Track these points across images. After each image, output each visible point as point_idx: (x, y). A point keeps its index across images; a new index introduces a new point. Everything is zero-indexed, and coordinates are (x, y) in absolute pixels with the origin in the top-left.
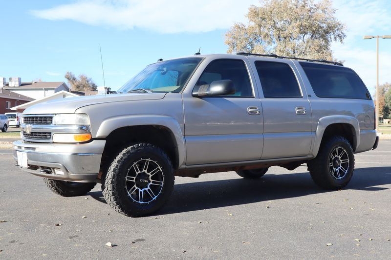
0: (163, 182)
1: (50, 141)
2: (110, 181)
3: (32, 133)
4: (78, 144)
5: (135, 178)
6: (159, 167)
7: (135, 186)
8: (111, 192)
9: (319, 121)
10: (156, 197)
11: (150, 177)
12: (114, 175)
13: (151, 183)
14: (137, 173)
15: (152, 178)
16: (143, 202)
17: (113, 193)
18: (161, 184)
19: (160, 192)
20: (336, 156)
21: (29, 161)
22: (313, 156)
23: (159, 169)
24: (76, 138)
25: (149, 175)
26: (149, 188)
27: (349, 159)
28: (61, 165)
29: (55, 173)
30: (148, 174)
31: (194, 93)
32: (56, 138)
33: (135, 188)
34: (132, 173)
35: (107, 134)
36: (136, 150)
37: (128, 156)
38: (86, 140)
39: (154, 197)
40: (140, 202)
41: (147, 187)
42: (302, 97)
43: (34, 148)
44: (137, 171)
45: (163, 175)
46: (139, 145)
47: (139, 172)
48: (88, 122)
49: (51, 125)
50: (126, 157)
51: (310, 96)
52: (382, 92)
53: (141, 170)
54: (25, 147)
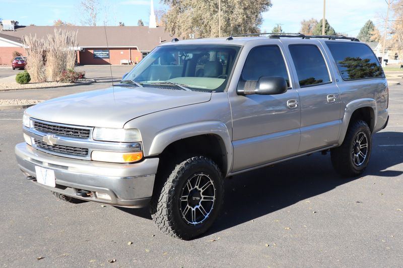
0: (214, 197)
1: (88, 158)
2: (165, 205)
3: (56, 145)
4: (128, 164)
5: (187, 196)
6: (211, 181)
7: (188, 205)
8: (166, 218)
9: (346, 107)
10: (208, 214)
11: (201, 193)
12: (169, 198)
13: (202, 200)
14: (190, 191)
15: (203, 194)
16: (196, 223)
17: (168, 218)
18: (212, 199)
19: (212, 208)
20: (357, 141)
21: (58, 180)
22: (339, 144)
23: (211, 183)
24: (125, 157)
25: (200, 191)
26: (200, 205)
27: (368, 144)
28: (107, 189)
29: (96, 196)
30: (199, 189)
31: (239, 91)
32: (96, 155)
33: (188, 207)
34: (186, 192)
35: (160, 151)
36: (190, 165)
37: (183, 174)
38: (137, 160)
39: (206, 215)
40: (193, 223)
41: (198, 205)
42: (331, 82)
43: (66, 168)
44: (190, 188)
45: (215, 190)
46: (192, 159)
47: (192, 189)
48: (139, 138)
49: (89, 140)
50: (180, 175)
51: (337, 81)
52: (308, 28)
53: (193, 187)
54: (49, 164)
